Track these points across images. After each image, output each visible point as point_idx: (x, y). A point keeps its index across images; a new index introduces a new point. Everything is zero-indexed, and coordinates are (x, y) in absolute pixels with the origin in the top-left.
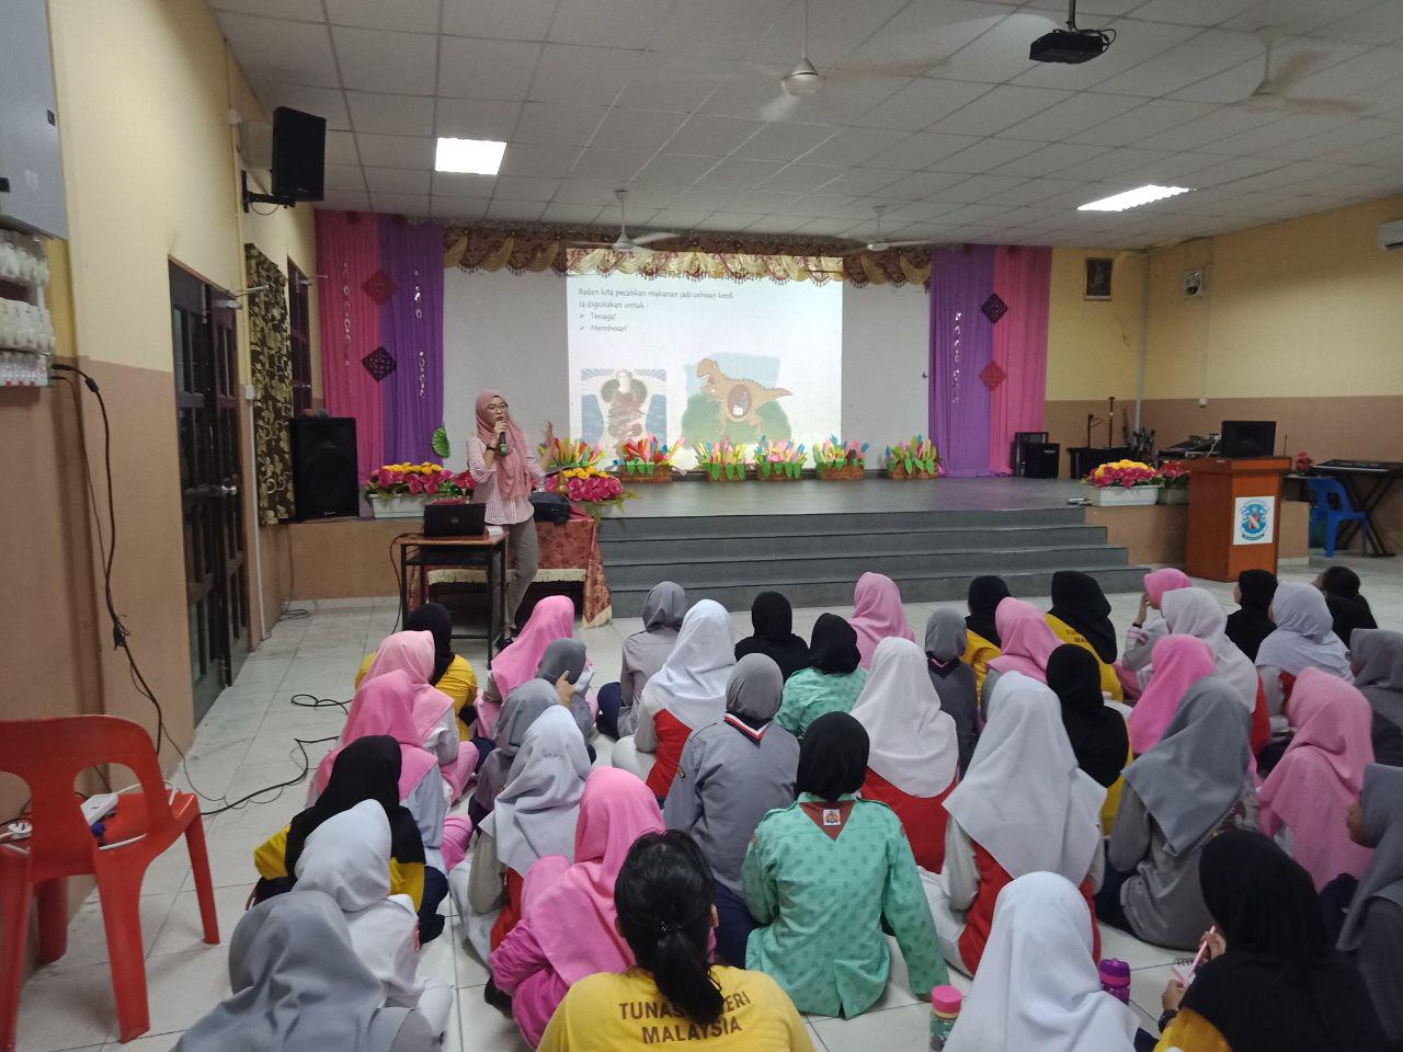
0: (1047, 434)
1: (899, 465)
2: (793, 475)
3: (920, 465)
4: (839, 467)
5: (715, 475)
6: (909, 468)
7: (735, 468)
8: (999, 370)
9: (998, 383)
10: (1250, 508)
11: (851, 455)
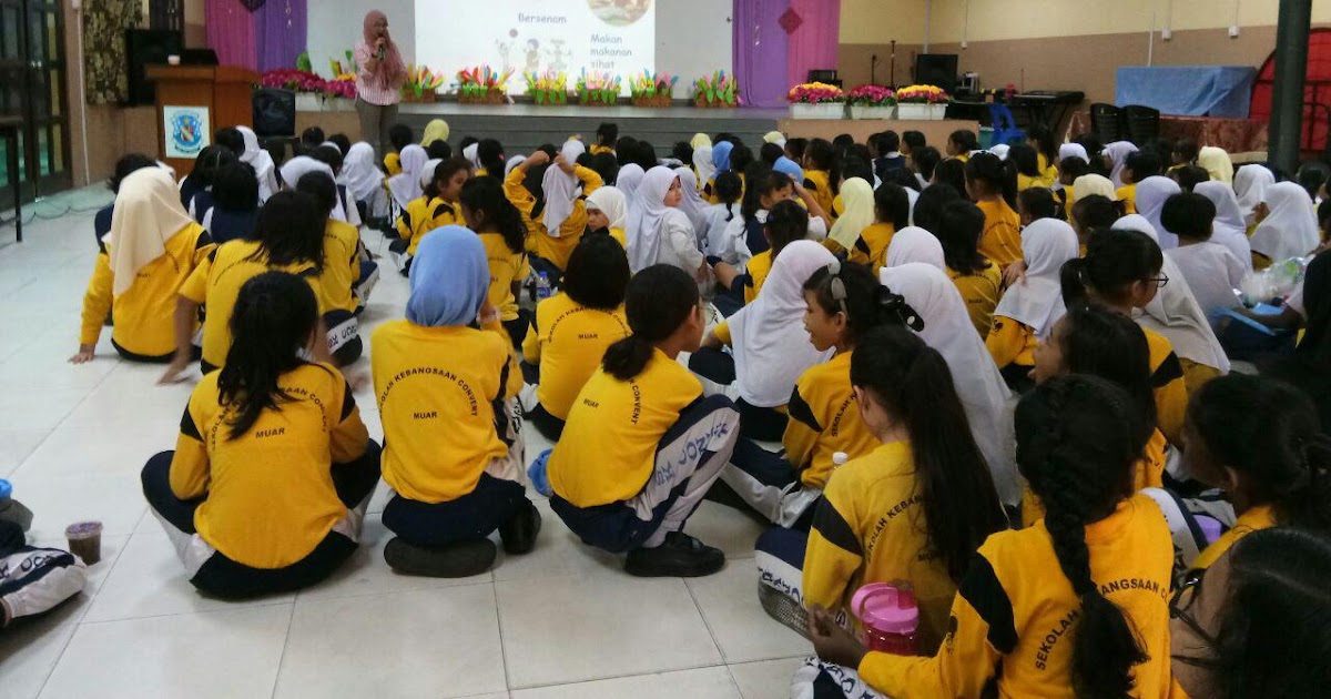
0: (835, 72)
1: (701, 96)
2: (608, 101)
3: (720, 95)
4: (650, 96)
5: (540, 99)
6: (710, 97)
7: (557, 94)
8: (796, 16)
9: (796, 26)
10: (182, 119)
11: (661, 86)
